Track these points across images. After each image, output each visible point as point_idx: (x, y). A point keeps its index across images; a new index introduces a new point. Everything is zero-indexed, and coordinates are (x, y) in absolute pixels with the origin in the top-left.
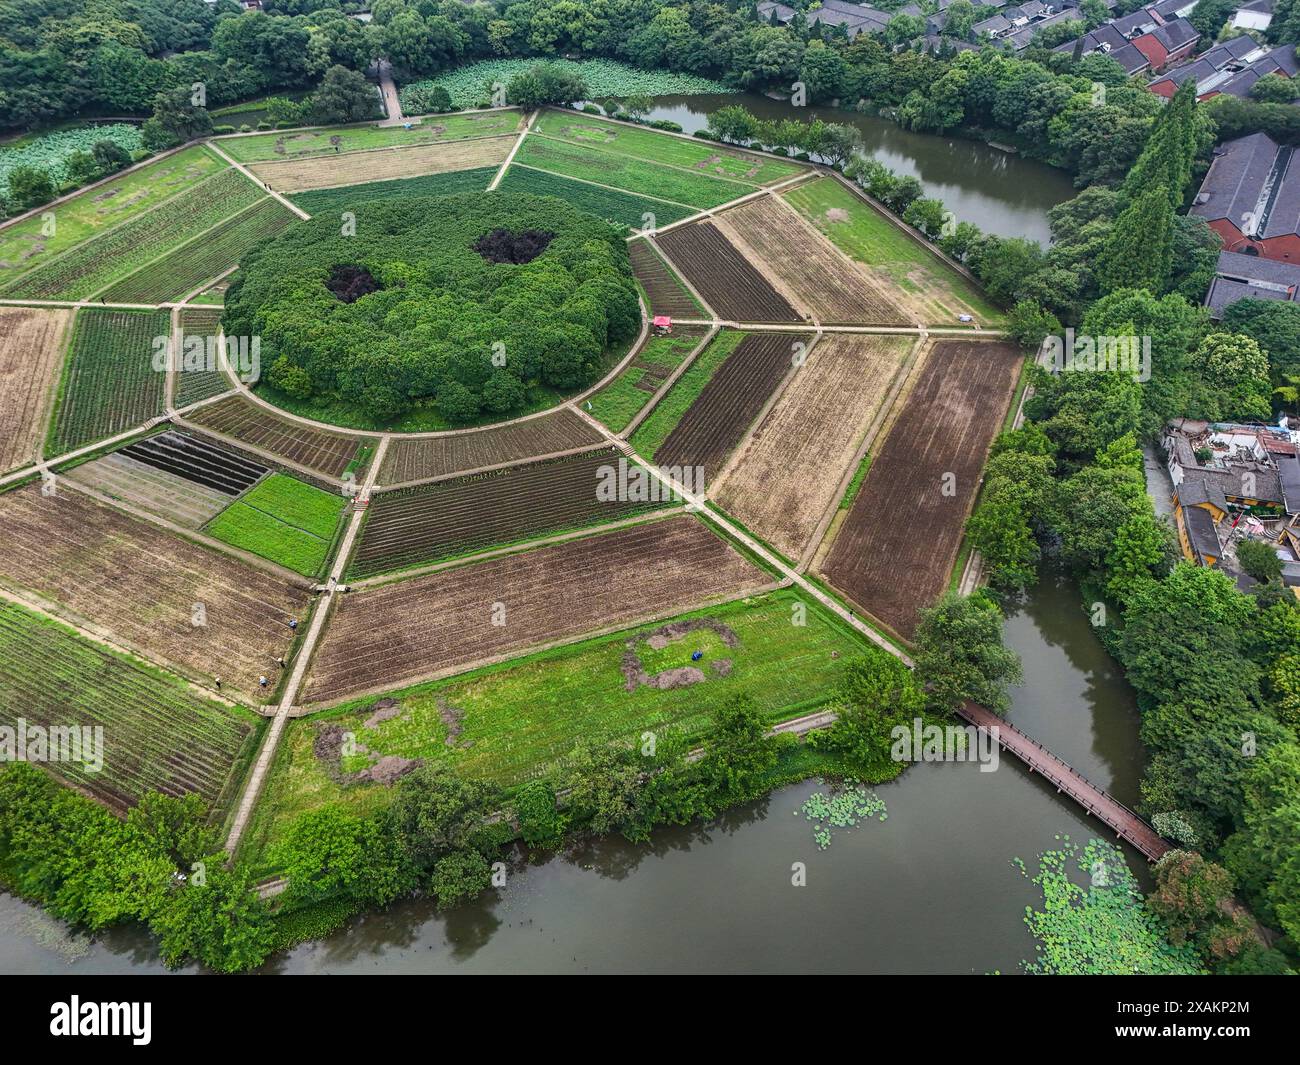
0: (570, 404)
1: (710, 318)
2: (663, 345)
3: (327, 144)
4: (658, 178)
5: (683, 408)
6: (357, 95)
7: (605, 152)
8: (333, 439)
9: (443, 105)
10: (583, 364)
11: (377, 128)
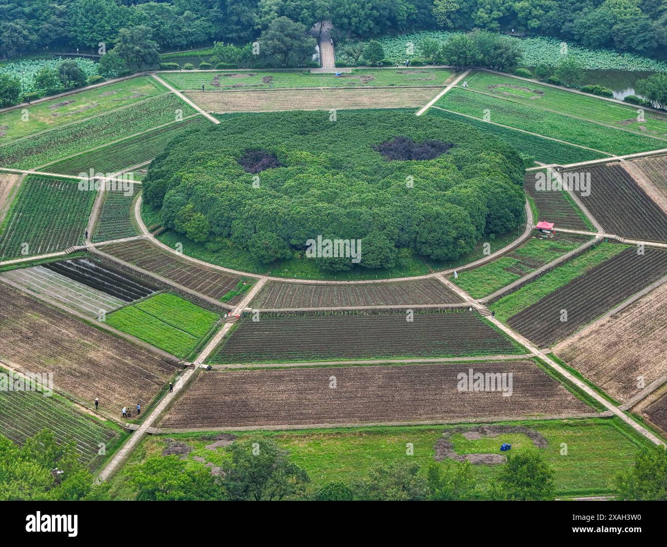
0: (439, 276)
1: (595, 230)
2: (542, 245)
3: (260, 82)
4: (575, 129)
5: (548, 290)
6: (296, 43)
7: (527, 106)
8: (219, 275)
9: (377, 61)
10: (456, 239)
11: (309, 73)
